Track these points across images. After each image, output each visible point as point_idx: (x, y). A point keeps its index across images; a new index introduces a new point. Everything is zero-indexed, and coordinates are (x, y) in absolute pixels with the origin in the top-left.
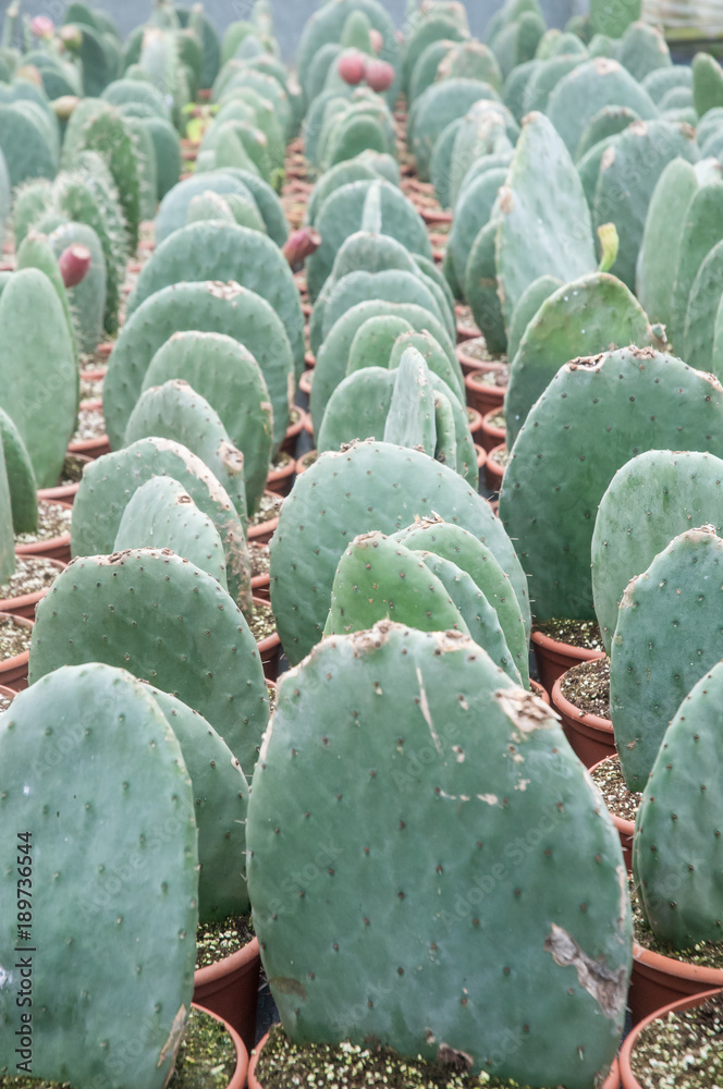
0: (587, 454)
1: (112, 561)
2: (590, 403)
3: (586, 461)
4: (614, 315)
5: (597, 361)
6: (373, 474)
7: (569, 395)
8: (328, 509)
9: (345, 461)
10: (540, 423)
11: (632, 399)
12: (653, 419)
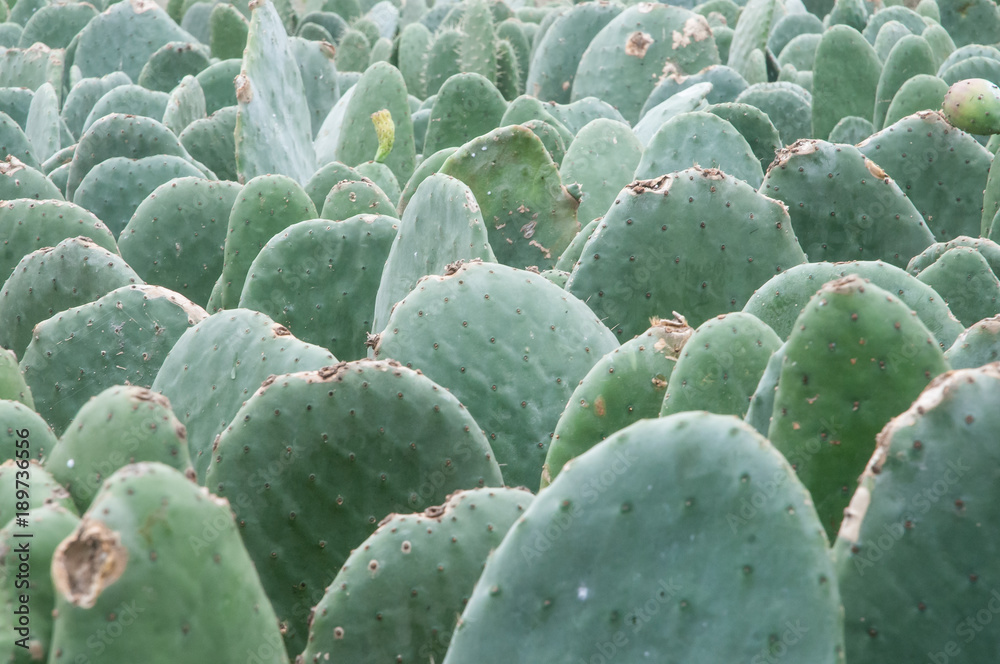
0: (653, 291)
1: (325, 377)
2: (659, 230)
3: (652, 299)
4: (525, 174)
5: (660, 183)
6: (492, 298)
7: (636, 221)
8: (442, 342)
9: (457, 284)
10: (603, 255)
11: (702, 226)
12: (723, 249)
